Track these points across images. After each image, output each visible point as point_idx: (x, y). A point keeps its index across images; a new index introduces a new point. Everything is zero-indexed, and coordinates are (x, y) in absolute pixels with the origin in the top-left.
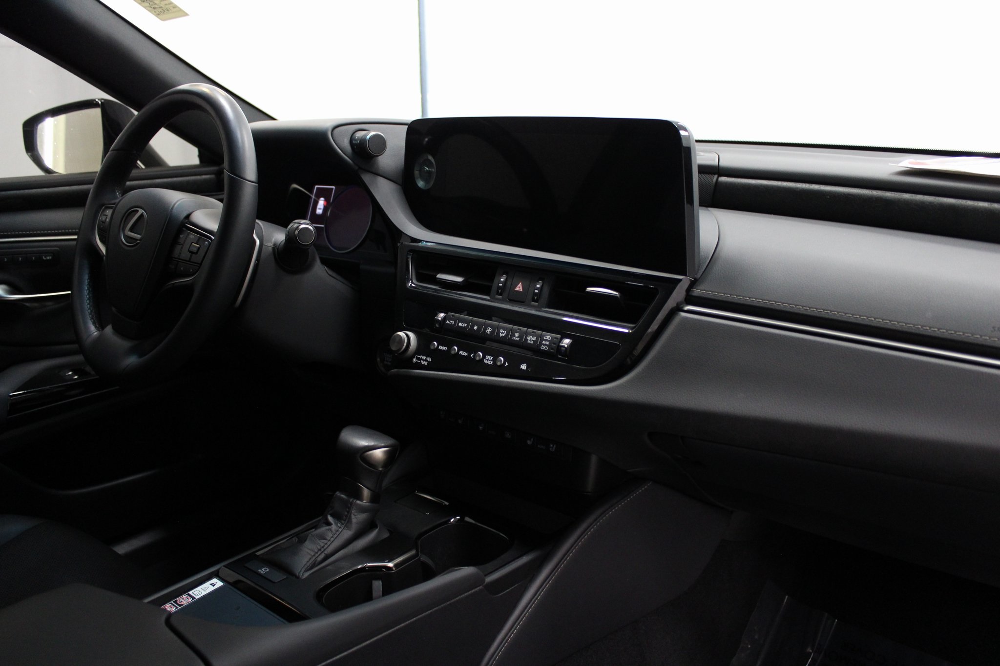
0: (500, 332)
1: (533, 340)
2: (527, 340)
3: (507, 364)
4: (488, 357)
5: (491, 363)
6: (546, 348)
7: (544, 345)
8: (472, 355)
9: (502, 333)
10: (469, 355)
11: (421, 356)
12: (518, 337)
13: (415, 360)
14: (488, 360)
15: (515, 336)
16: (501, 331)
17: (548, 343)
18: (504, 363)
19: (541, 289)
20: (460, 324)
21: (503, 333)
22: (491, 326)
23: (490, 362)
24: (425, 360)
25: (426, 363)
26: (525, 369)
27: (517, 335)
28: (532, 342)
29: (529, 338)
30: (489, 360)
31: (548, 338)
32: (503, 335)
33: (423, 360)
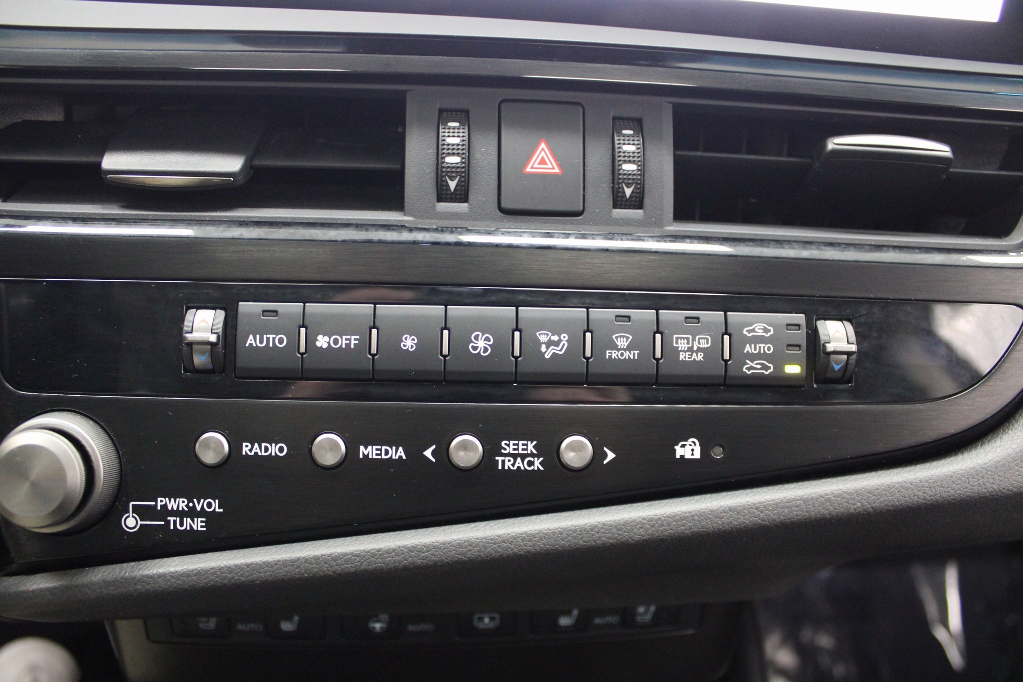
0: (540, 344)
1: (700, 350)
2: (677, 351)
3: (611, 456)
4: (509, 447)
5: (537, 464)
6: (766, 368)
7: (753, 357)
8: (428, 453)
9: (550, 343)
10: (415, 453)
11: (161, 502)
12: (629, 348)
13: (131, 522)
14: (515, 456)
15: (615, 347)
16: (543, 338)
17: (766, 348)
18: (598, 455)
19: (642, 161)
20: (322, 342)
21: (557, 344)
22: (485, 326)
23: (531, 463)
24: (192, 513)
25: (198, 525)
26: (697, 455)
27: (622, 343)
28: (700, 357)
29: (682, 345)
30: (523, 457)
31: (760, 333)
32: (560, 350)
33: (181, 514)
